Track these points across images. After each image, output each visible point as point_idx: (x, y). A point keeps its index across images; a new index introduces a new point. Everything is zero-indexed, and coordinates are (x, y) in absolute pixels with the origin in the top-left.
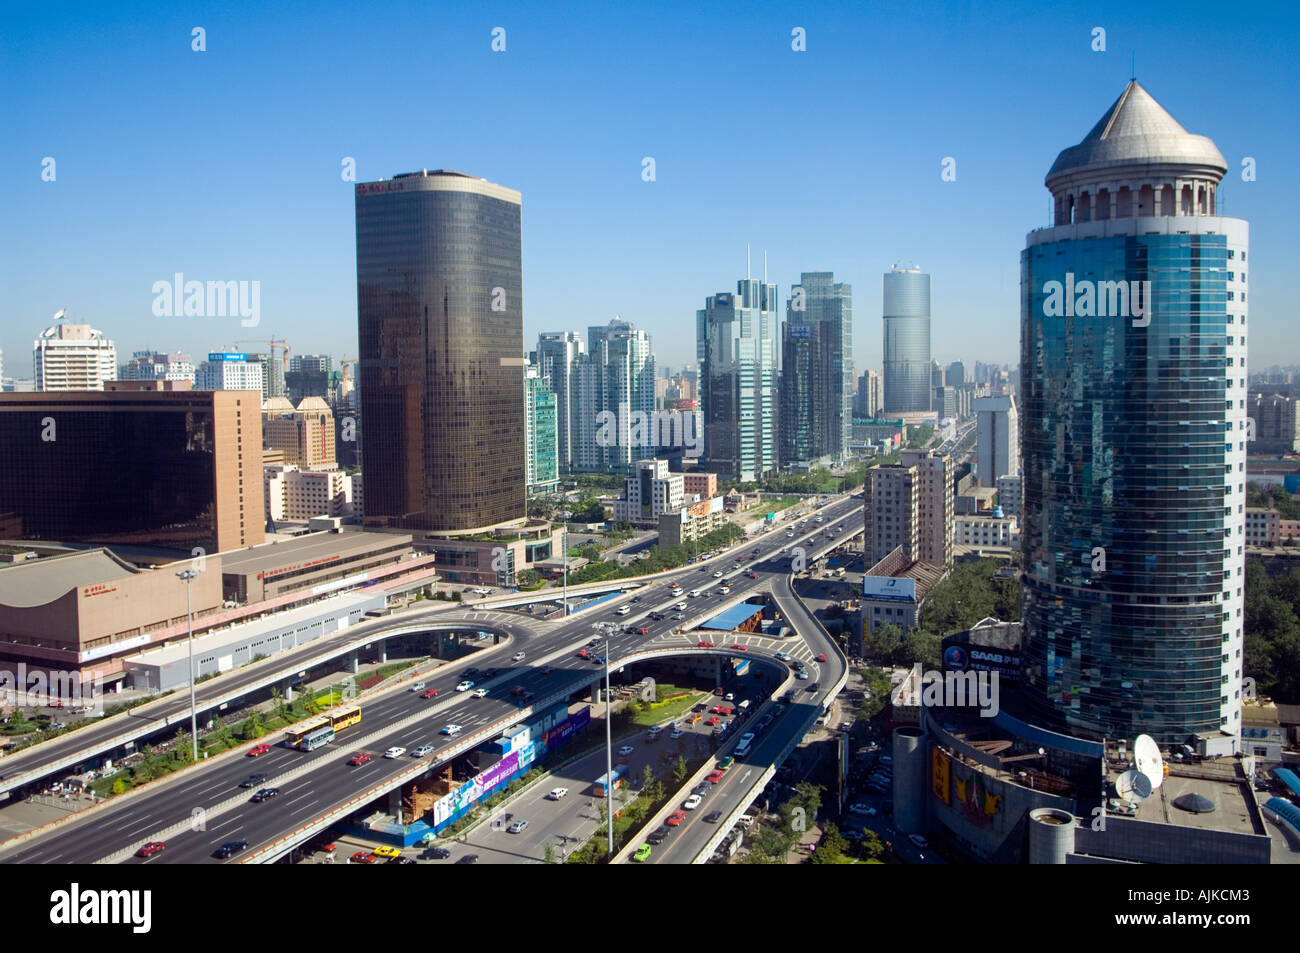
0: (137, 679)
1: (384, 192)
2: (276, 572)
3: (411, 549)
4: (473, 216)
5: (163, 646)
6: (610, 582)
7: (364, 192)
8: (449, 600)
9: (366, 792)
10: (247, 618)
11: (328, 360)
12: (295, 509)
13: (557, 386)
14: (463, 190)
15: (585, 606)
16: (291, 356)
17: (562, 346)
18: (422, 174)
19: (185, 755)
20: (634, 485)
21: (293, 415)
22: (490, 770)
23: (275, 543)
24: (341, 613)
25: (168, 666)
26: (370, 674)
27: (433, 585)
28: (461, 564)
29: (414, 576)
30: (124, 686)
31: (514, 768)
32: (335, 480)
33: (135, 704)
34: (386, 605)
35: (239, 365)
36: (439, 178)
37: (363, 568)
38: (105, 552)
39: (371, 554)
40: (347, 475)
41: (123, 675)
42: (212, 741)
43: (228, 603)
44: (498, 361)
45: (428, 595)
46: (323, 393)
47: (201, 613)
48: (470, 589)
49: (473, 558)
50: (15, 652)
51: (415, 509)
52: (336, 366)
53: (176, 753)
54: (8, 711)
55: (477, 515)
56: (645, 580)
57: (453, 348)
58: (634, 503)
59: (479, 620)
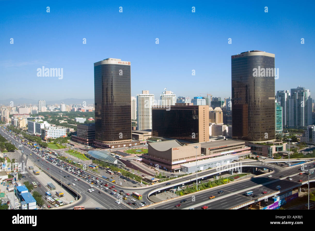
0: (183, 170)
1: (238, 57)
2: (213, 148)
3: (244, 145)
4: (262, 61)
5: (188, 163)
6: (301, 159)
7: (233, 58)
8: (255, 159)
9: (240, 205)
10: (206, 158)
11: (220, 98)
12: (214, 133)
13: (282, 105)
14: (259, 55)
16: (212, 97)
17: (284, 94)
18: (248, 52)
19: (195, 188)
20: (307, 132)
21: (213, 111)
22: (271, 205)
23: (211, 141)
24: (228, 160)
25: (190, 167)
26: (236, 175)
27: (250, 155)
28: (257, 150)
29: (245, 152)
30: (181, 171)
31: (277, 206)
32: (224, 127)
33: (183, 175)
34: (238, 159)
35: (201, 99)
36: (253, 52)
37: (233, 149)
38: (176, 141)
39: (235, 146)
40: (227, 126)
41: (180, 168)
42: (200, 186)
43: (202, 155)
44: (268, 98)
45: (249, 157)
46: (220, 106)
47: (197, 156)
48: (260, 157)
49: (261, 149)
50: (159, 161)
51: (245, 135)
52: (222, 100)
53: (193, 188)
54: (159, 173)
55: (262, 138)
56: (313, 159)
57: (256, 95)
58: (307, 137)
59: (264, 165)
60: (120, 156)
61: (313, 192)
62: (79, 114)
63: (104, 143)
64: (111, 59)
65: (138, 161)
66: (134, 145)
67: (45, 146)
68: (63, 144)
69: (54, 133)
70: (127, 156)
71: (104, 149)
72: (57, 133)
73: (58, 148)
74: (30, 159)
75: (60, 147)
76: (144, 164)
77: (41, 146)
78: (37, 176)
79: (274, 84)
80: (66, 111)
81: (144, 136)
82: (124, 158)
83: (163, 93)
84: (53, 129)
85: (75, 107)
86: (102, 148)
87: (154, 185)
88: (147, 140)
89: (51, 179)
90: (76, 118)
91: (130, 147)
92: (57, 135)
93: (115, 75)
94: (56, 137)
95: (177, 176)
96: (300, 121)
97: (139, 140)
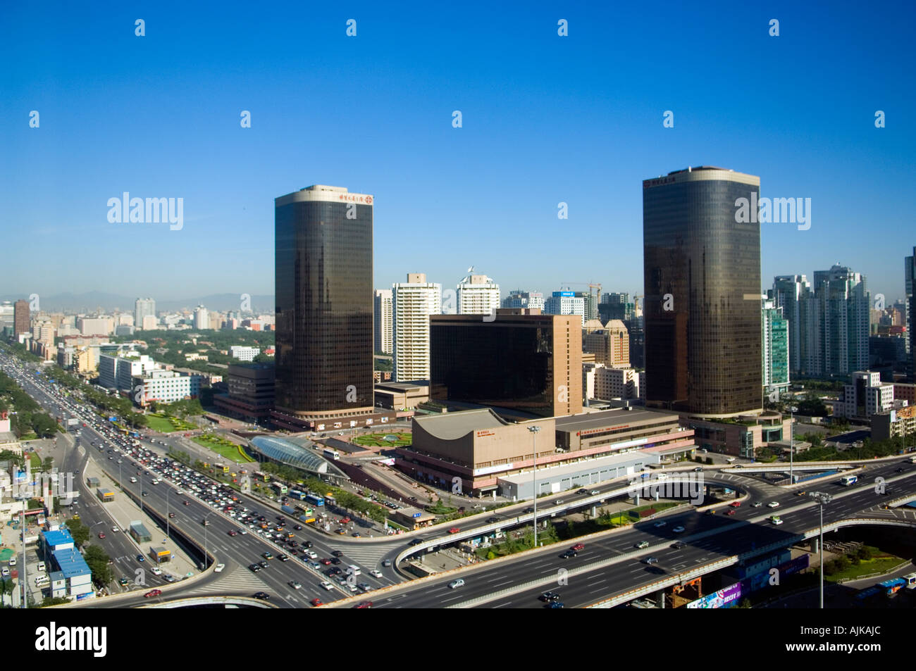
0: (504, 491)
1: (662, 185)
2: (588, 432)
3: (677, 425)
4: (723, 196)
5: (520, 471)
6: (829, 462)
7: (649, 185)
8: (704, 463)
9: (640, 587)
10: (570, 459)
11: (626, 296)
12: (602, 392)
13: (788, 314)
14: (717, 178)
15: (808, 479)
16: (602, 293)
17: (793, 286)
18: (687, 170)
19: (529, 542)
20: (850, 390)
21: (602, 331)
22: (729, 588)
23: (588, 414)
24: (630, 464)
25: (521, 485)
26: (647, 507)
27: (693, 451)
28: (713, 438)
29: (680, 444)
30: (498, 494)
32: (627, 374)
33: (502, 505)
34: (659, 461)
35: (570, 299)
36: (701, 172)
37: (644, 435)
38: (490, 411)
39: (650, 426)
40: (636, 372)
41: (497, 487)
42: (545, 536)
43: (559, 449)
44: (742, 296)
45: (689, 457)
46: (620, 316)
47: (543, 454)
48: (719, 457)
49: (722, 436)
51: (681, 397)
52: (630, 300)
53: (523, 539)
54: (436, 499)
55: (725, 405)
56: (858, 464)
57: (709, 288)
58: (850, 404)
59: (725, 479)
60: (335, 453)
61: (852, 554)
62: (243, 337)
63: (298, 416)
64: (319, 187)
65: (384, 465)
66: (380, 423)
67: (139, 422)
68: (188, 419)
69: (166, 389)
70: (356, 453)
71: (295, 432)
72: (175, 388)
73: (173, 428)
74: (95, 459)
75: (178, 427)
76: (399, 474)
77: (129, 423)
78: (106, 505)
79: (758, 259)
80: (210, 328)
81: (408, 397)
82: (346, 459)
83: (465, 280)
84: (165, 377)
85: (235, 317)
86: (292, 431)
87: (417, 531)
88: (415, 407)
89: (143, 513)
90: (233, 348)
91: (367, 427)
92: (175, 393)
93: (330, 230)
94: (173, 400)
95: (484, 508)
96: (835, 358)
97: (393, 409)
